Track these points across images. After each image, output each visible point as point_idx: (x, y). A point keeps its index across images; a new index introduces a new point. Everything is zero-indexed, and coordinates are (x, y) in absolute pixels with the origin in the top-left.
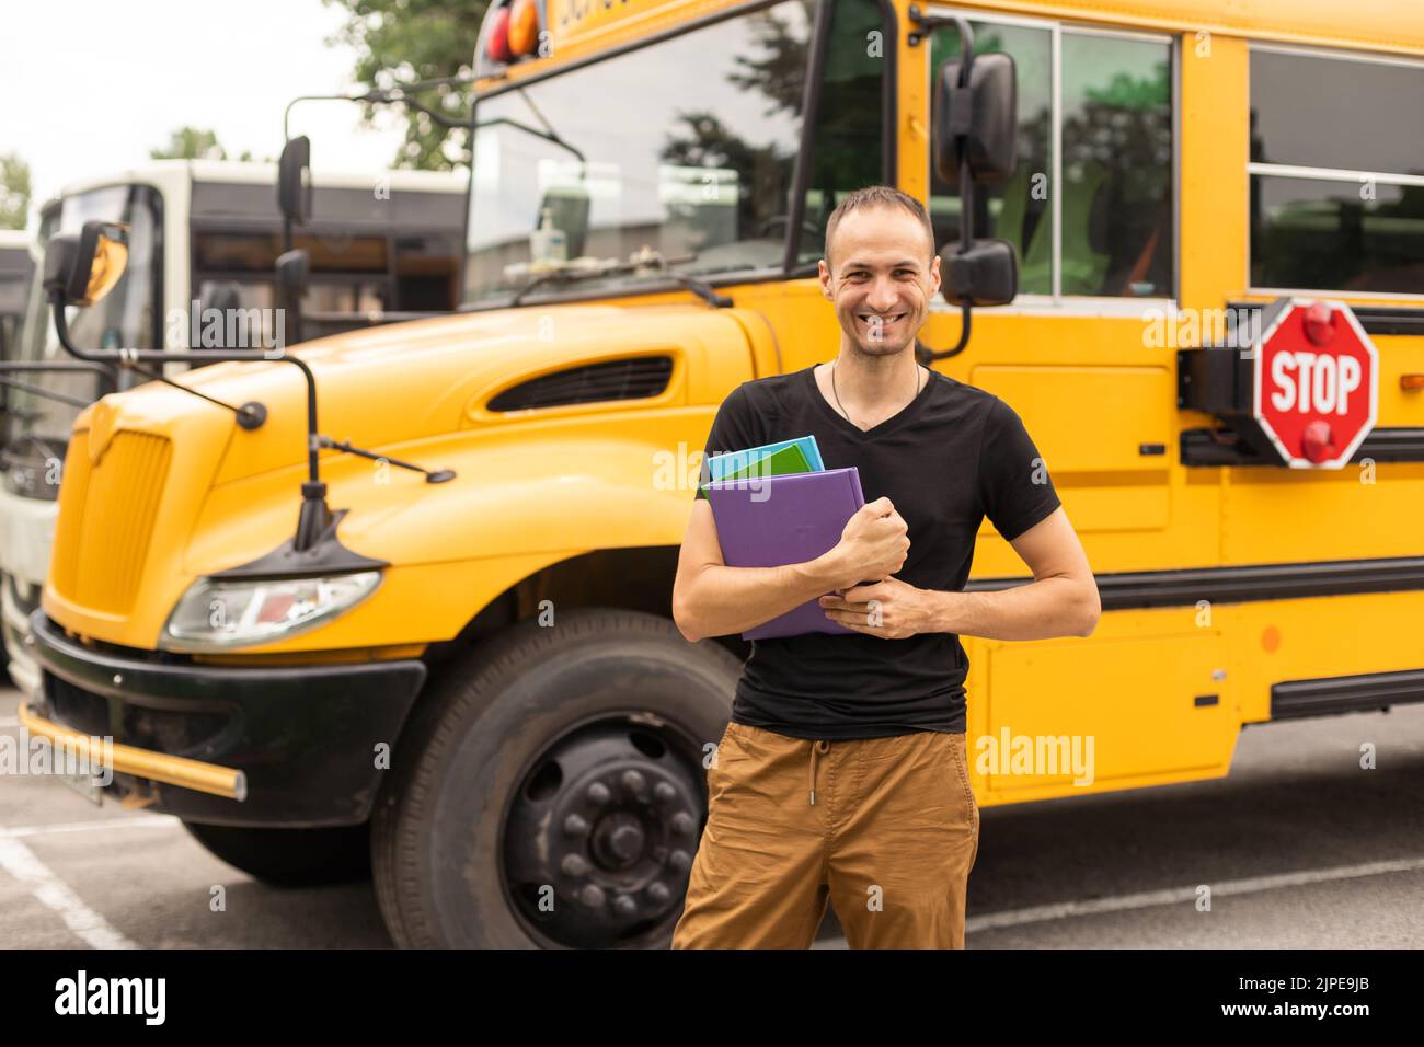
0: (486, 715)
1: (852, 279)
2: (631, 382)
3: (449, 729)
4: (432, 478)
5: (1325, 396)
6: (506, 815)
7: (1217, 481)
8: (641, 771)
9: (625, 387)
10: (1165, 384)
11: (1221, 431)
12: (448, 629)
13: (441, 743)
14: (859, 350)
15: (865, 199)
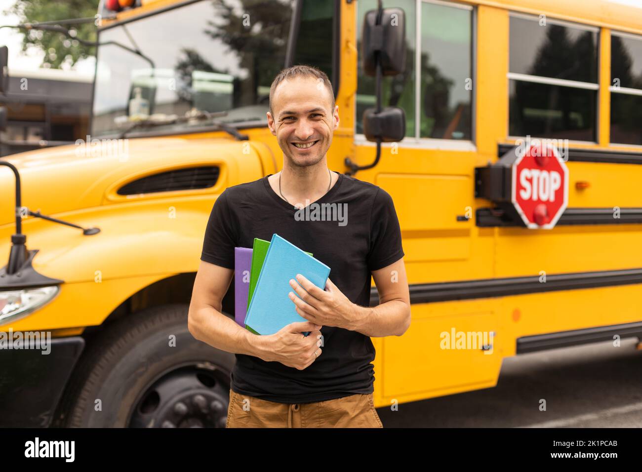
0: (118, 366)
1: (286, 121)
2: (197, 180)
3: (97, 375)
4: (86, 232)
5: (544, 191)
6: (128, 422)
7: (492, 235)
8: (203, 395)
9: (194, 182)
10: (468, 185)
11: (495, 209)
12: (97, 318)
13: (92, 383)
14: (292, 164)
15: (290, 73)
